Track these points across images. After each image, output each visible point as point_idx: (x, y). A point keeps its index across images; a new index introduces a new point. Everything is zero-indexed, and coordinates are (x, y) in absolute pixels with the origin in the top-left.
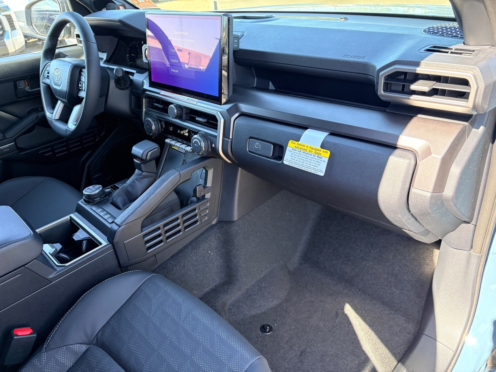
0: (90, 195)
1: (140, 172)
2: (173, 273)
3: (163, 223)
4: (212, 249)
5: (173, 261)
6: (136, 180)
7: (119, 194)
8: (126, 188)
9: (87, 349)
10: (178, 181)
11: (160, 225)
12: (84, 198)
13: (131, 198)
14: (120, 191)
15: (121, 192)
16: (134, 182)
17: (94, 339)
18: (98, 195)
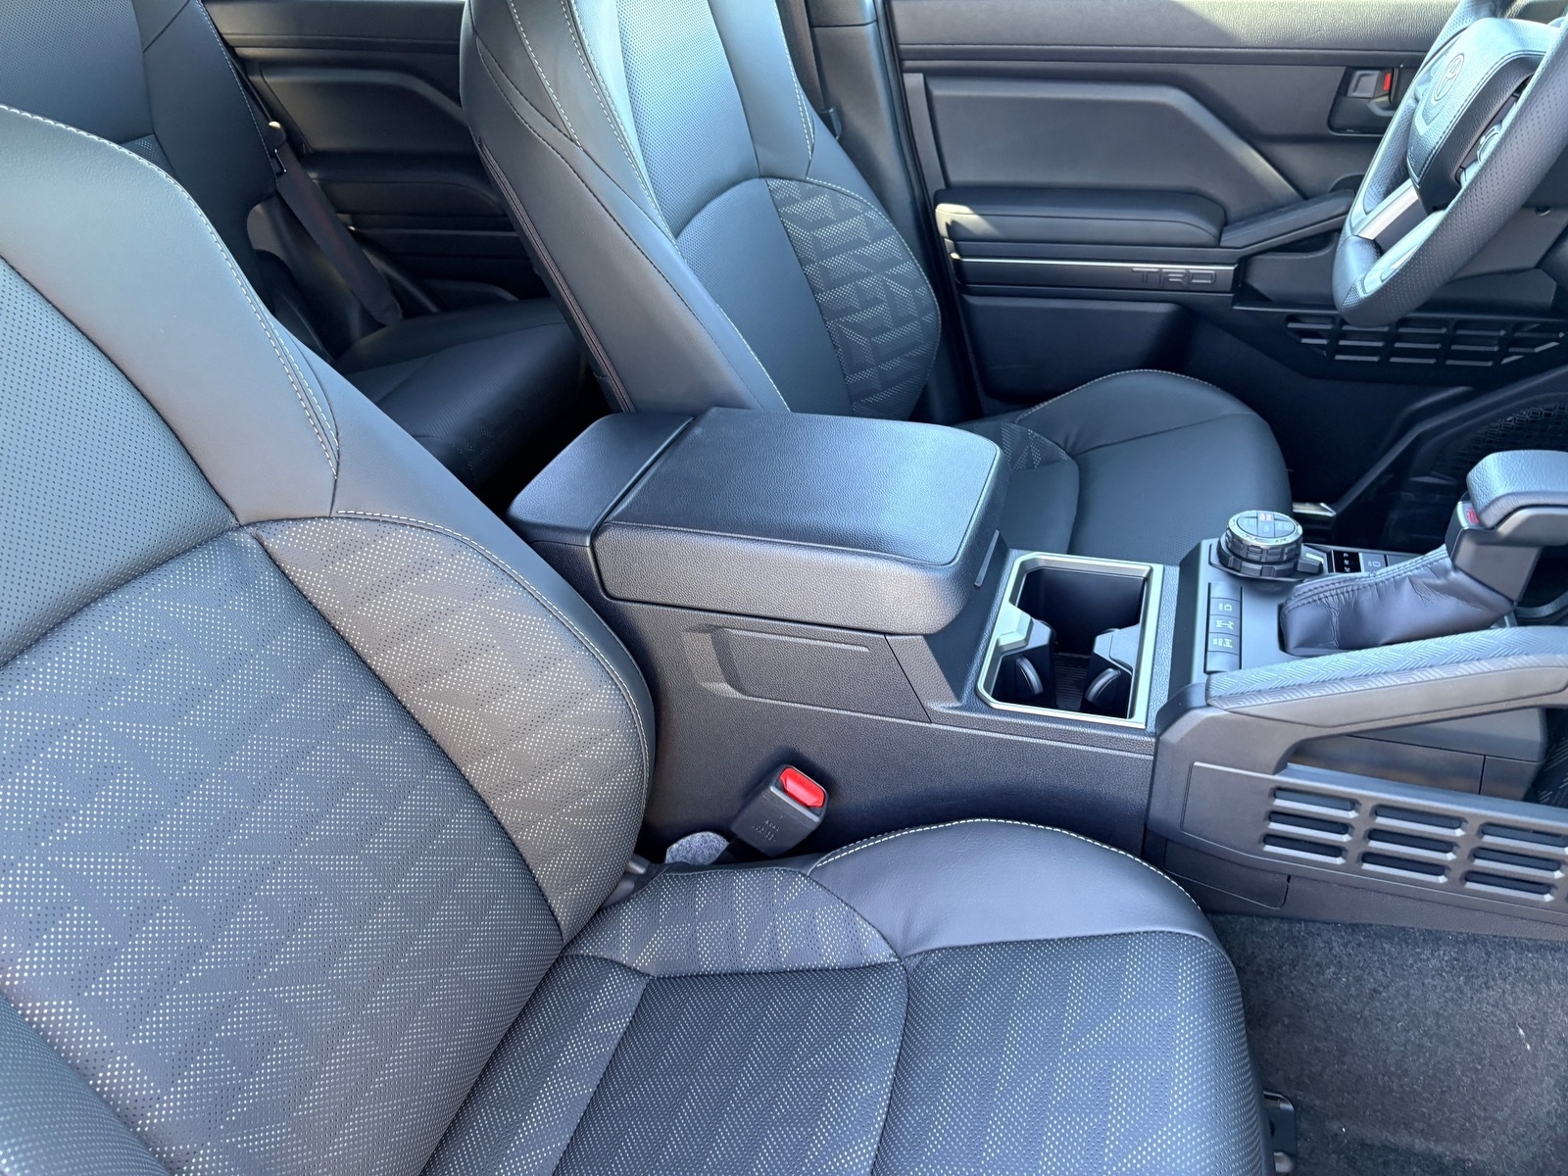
0: (1240, 540)
1: (1448, 562)
2: (1313, 981)
3: (1384, 799)
4: (1542, 1031)
5: (1346, 946)
6: (1411, 581)
7: (1321, 595)
8: (1355, 588)
9: (886, 964)
10: (1549, 690)
11: (1362, 796)
12: (1223, 539)
13: (1352, 633)
14: (1331, 587)
15: (1333, 592)
16: (1397, 584)
17: (915, 956)
18: (1265, 555)
